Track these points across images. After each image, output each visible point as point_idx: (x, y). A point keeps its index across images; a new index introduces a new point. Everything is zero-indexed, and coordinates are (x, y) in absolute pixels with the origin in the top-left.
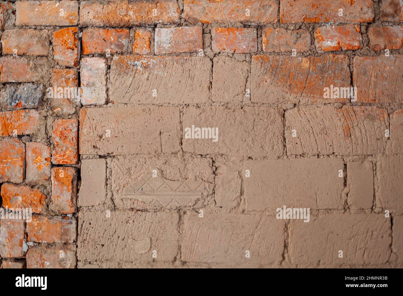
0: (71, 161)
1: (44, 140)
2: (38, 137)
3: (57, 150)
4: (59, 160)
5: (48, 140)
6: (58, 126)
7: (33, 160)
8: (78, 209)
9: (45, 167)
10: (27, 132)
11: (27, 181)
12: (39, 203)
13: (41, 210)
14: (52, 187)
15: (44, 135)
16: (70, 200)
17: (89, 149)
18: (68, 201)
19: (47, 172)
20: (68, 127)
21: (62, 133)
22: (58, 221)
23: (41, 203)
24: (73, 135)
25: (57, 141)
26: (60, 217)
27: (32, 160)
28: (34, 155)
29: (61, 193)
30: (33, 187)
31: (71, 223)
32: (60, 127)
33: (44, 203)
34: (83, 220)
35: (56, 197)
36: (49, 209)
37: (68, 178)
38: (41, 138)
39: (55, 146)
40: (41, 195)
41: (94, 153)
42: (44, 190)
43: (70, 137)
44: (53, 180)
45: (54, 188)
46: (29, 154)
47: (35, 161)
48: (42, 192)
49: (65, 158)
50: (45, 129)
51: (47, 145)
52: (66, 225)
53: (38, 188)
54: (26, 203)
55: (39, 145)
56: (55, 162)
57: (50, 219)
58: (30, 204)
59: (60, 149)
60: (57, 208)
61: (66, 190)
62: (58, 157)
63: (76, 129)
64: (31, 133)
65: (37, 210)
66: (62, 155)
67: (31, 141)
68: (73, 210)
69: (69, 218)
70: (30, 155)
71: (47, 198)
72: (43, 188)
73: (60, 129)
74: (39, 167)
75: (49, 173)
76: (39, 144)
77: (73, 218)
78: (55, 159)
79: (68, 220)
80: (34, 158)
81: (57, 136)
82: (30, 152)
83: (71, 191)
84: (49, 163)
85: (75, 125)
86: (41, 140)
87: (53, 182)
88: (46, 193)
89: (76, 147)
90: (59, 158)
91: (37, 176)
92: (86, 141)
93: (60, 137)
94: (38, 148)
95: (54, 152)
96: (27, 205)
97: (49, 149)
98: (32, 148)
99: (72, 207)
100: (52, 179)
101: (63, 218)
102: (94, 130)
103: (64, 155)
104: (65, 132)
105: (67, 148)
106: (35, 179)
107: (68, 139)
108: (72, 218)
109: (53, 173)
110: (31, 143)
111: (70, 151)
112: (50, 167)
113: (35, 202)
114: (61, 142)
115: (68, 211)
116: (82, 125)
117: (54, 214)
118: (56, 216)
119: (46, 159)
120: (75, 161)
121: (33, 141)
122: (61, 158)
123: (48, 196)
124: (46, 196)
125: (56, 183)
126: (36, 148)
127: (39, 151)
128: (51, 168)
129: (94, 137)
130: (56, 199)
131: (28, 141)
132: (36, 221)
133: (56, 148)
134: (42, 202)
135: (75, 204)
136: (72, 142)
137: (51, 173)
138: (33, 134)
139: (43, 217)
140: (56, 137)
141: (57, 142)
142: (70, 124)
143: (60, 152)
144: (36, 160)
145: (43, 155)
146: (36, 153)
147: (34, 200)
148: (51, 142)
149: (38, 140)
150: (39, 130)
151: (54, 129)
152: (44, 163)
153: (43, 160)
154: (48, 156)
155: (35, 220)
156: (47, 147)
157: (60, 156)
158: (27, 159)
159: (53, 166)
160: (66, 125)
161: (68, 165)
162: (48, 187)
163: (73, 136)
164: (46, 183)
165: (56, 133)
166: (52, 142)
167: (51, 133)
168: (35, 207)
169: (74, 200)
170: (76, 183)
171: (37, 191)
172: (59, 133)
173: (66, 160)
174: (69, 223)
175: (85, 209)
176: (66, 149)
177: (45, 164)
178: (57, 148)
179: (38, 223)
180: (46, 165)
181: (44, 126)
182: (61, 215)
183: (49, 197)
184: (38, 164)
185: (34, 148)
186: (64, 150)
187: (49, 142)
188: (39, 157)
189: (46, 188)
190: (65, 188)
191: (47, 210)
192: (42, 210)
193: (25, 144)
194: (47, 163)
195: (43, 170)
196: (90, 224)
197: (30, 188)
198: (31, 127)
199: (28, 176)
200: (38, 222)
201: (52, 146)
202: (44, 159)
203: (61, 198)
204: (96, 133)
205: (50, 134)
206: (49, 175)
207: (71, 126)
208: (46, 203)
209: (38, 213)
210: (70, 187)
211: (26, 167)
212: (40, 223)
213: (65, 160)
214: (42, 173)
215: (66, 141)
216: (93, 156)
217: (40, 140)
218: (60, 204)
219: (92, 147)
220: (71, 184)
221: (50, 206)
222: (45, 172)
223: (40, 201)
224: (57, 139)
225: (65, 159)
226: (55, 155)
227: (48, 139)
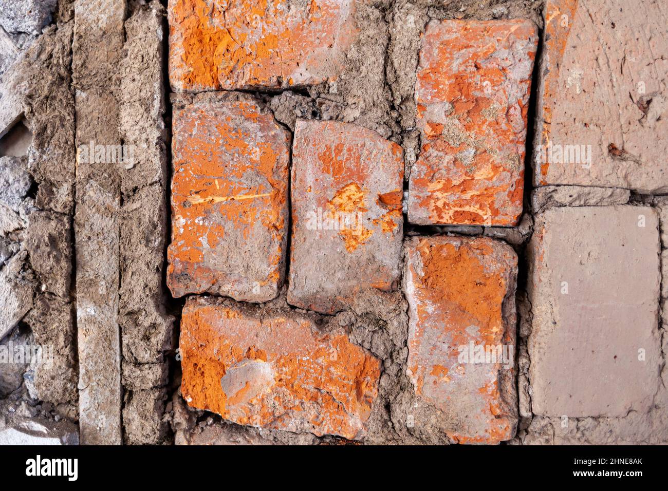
0: (495, 212)
1: (376, 114)
2: (350, 101)
3: (433, 160)
4: (440, 204)
5: (395, 114)
6: (442, 51)
7: (323, 202)
8: (522, 428)
9: (376, 234)
10: (299, 77)
11: (295, 294)
12: (354, 393)
13: (360, 426)
14: (413, 324)
15: (377, 93)
16: (492, 388)
18: (483, 389)
19: (387, 256)
20: (489, 57)
21: (460, 81)
23: (359, 394)
25: (436, 120)
27: (319, 201)
28: (329, 178)
29: (455, 354)
30: (322, 320)
32: (456, 54)
33: (374, 393)
35: (430, 370)
36: (395, 421)
37: (487, 290)
38: (362, 104)
39: (425, 141)
40: (362, 357)
41: (613, 180)
42: (376, 336)
43: (496, 105)
44: (417, 294)
45: (422, 330)
46: (308, 172)
47: (331, 208)
48: (367, 345)
49: (467, 196)
50: (382, 61)
51: (389, 138)
53: (349, 329)
54: (294, 392)
55: (349, 136)
56: (419, 216)
58: (314, 399)
59: (449, 158)
60: (433, 420)
61: (477, 343)
62: (438, 194)
63: (526, 68)
64: (319, 79)
65: (342, 423)
66: (456, 182)
67: (314, 114)
68: (506, 429)
70: (310, 180)
71: (383, 372)
72: (372, 328)
73: (456, 66)
74: (351, 235)
75: (396, 260)
76: (354, 129)
78: (424, 202)
80: (331, 193)
81: (438, 95)
82: (309, 166)
84: (397, 218)
85: (525, 47)
86: (363, 113)
87: (414, 302)
88: (381, 352)
89: (522, 149)
90: (442, 198)
91: (339, 275)
92: (579, 125)
93: (453, 103)
94: (349, 150)
95: (417, 170)
96: (297, 402)
97: (400, 155)
98: (322, 149)
99: (498, 417)
100: (410, 287)
102: (615, 76)
103: (465, 186)
104: (478, 77)
105: (481, 154)
106: (331, 287)
107: (485, 112)
109: (415, 261)
110: (316, 125)
111: (495, 168)
112: (400, 236)
113: (333, 389)
114: (454, 126)
115: (482, 433)
116: (561, 49)
119: (382, 200)
120: (513, 210)
121: (325, 116)
122: (451, 198)
123: (388, 363)
124: (383, 362)
125: (430, 309)
126: (339, 150)
127: (352, 164)
128: (404, 240)
129: (614, 108)
130: (430, 379)
131: (304, 117)
133: (431, 150)
134: (365, 391)
135: (514, 406)
136: (504, 126)
137: (403, 260)
138: (324, 84)
140: (432, 103)
141: (435, 126)
142: (503, 42)
143: (448, 170)
144: (337, 201)
145: (371, 179)
146: (338, 170)
147: (331, 379)
148: (407, 123)
149: (351, 114)
150: (354, 66)
151: (425, 64)
152: (374, 217)
153: (370, 201)
154: (394, 186)
156: (389, 144)
157: (448, 187)
158: (295, 195)
159: (410, 229)
160: (479, 48)
161: (466, 230)
162: (393, 326)
163: (513, 100)
164: (383, 308)
165: (436, 84)
166: (411, 123)
167: (408, 80)
168: (332, 409)
169: (509, 386)
170: (514, 311)
171: (342, 340)
172: (446, 83)
173: (474, 209)
176: (475, 155)
177: (376, 222)
178: (432, 152)
180: (383, 225)
181: (380, 49)
183: (392, 369)
185: (328, 148)
186: (467, 162)
187: (398, 123)
188: (353, 188)
189: (381, 325)
190: (472, 331)
191: (385, 424)
192: (365, 425)
193: (289, 131)
194: (387, 219)
195: (369, 246)
197: (315, 328)
198: (318, 50)
199: (302, 272)
201: (410, 145)
202: (375, 199)
203: (450, 377)
204: (626, 88)
205: (404, 87)
206: (395, 273)
207: (503, 53)
208: (381, 397)
209: (349, 436)
210: (495, 329)
211: (290, 232)
213: (467, 209)
214: (363, 262)
215: (478, 120)
216: (609, 192)
217: (357, 114)
218: (447, 404)
219: (606, 151)
220: (499, 314)
221: (397, 410)
222: (379, 256)
223: (358, 384)
224: (438, 111)
225: (468, 203)
226: (422, 183)
227: (393, 107)
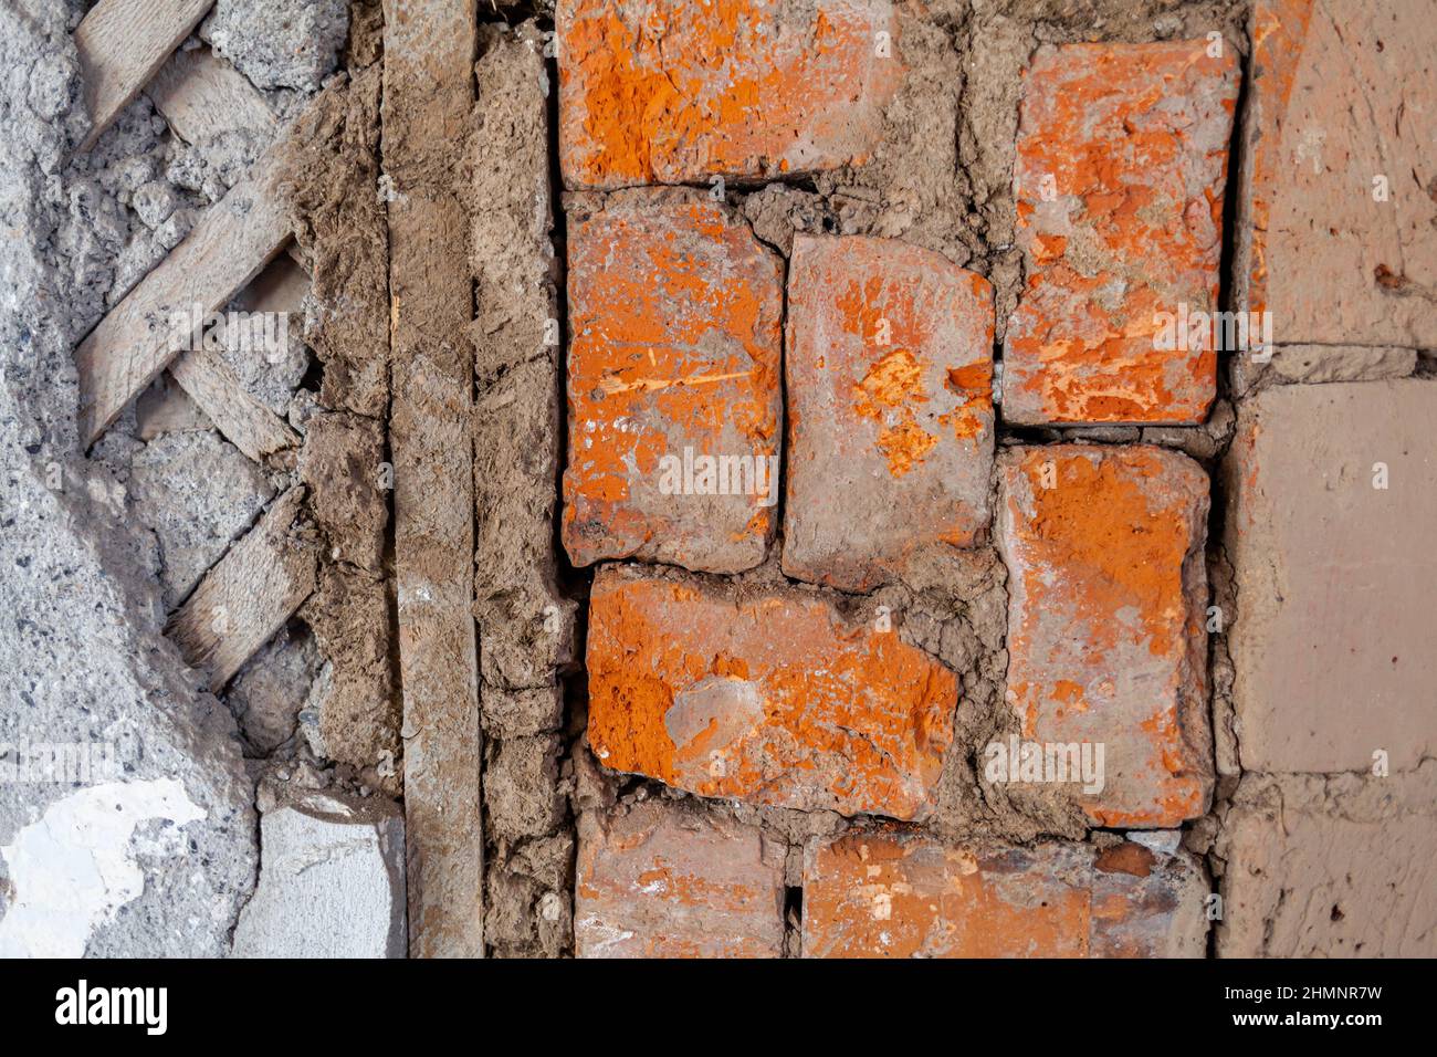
0: (1167, 398)
1: (942, 221)
2: (894, 198)
3: (1048, 304)
4: (1062, 385)
5: (976, 221)
6: (1063, 103)
7: (846, 386)
8: (1221, 796)
9: (944, 442)
10: (800, 155)
11: (797, 554)
12: (911, 734)
13: (921, 795)
14: (1016, 607)
15: (945, 184)
16: (1166, 721)
17: (1343, 294)
18: (1149, 725)
19: (968, 482)
20: (1147, 109)
21: (1097, 158)
22: (1062, 887)
23: (920, 736)
24: (1201, 176)
25: (1053, 229)
26: (1084, 855)
27: (838, 384)
28: (857, 342)
29: (1097, 660)
30: (849, 603)
31: (1166, 902)
32: (1088, 107)
33: (946, 736)
34: (1279, 881)
35: (1049, 690)
36: (985, 786)
37: (1153, 541)
38: (915, 204)
39: (1032, 270)
40: (923, 668)
41: (1384, 333)
42: (948, 630)
43: (1164, 199)
44: (1023, 551)
45: (1034, 618)
46: (817, 330)
47: (861, 396)
48: (932, 647)
49: (1113, 369)
50: (951, 122)
51: (965, 266)
52: (1124, 920)
53: (899, 617)
54: (801, 734)
55: (892, 262)
56: (1025, 408)
57: (996, 864)
58: (837, 747)
59: (1078, 299)
61: (1137, 640)
62: (1059, 367)
63: (1221, 125)
64: (835, 160)
65: (889, 790)
66: (1091, 343)
67: (827, 225)
68: (1192, 796)
69: (1153, 860)
70: (821, 345)
71: (962, 696)
72: (942, 615)
73: (1088, 129)
74: (899, 445)
75: (983, 490)
76: (900, 250)
77: (1185, 858)
78: (1033, 383)
79: (1146, 882)
80: (859, 370)
82: (820, 320)
83: (1180, 643)
84: (985, 415)
85: (1217, 91)
86: (918, 220)
87: (1017, 565)
88: (958, 659)
89: (1213, 279)
90: (1066, 373)
91: (878, 519)
92: (1320, 232)
93: (1084, 197)
94: (893, 289)
95: (1018, 322)
96: (806, 753)
97: (986, 296)
98: (843, 288)
99: (1178, 774)
100: (1010, 538)
101: (1105, 860)
103: (1108, 351)
104: (1131, 148)
105: (1138, 291)
106: (862, 542)
107: (1144, 213)
108: (1173, 861)
109: (1018, 490)
110: (830, 243)
112: (990, 446)
113: (873, 728)
114: (1085, 241)
115: (1145, 804)
116: (1283, 93)
117: (1028, 832)
118: (1053, 848)
119: (954, 380)
121: (848, 227)
122: (1083, 372)
123: (971, 680)
124: (962, 678)
125: (1049, 577)
126: (874, 288)
127: (897, 315)
128: (996, 453)
130: (1050, 707)
131: (809, 231)
132: (886, 880)
133: (1044, 286)
134: (930, 730)
135: (1207, 755)
136: (1179, 238)
137: (996, 489)
138: (845, 167)
139: (936, 849)
140: (1043, 198)
141: (1051, 241)
142: (1176, 82)
143: (1077, 321)
144: (872, 383)
145: (935, 343)
146: (872, 325)
147: (868, 710)
148: (999, 237)
149: (896, 222)
150: (898, 134)
151: (1032, 127)
152: (940, 410)
153: (933, 382)
154: (978, 353)
155: (875, 871)
156: (966, 275)
157: (1076, 354)
158: (794, 374)
159: (1009, 433)
160: (1131, 94)
161: (1107, 434)
162: (981, 611)
163: (1195, 190)
164: (962, 578)
165: (1052, 163)
166: (1006, 236)
167: (1002, 158)
168: (871, 765)
169: (1196, 718)
170: (1203, 579)
171: (887, 638)
172: (1071, 161)
173: (1125, 392)
174: (1147, 905)
175: (1295, 793)
176: (1127, 293)
177: (945, 420)
178: (1047, 289)
179: (897, 901)
180: (957, 426)
181: (947, 102)
182: (1088, 839)
183: (980, 691)
184: (891, 419)
185: (855, 286)
186: (1111, 306)
187: (982, 237)
188: (900, 358)
189: (958, 610)
190: (1127, 616)
191: (967, 791)
192: (931, 794)
193: (781, 257)
194: (964, 414)
195: (933, 466)
196: (1336, 914)
197: (836, 617)
198: (832, 107)
199: (809, 517)
200: (901, 888)
201: (1006, 275)
202: (941, 377)
203: (1087, 703)
204: (1406, 161)
205: (993, 171)
206: (982, 514)
207: (1176, 103)
208: (960, 741)
209: (901, 815)
210: (1170, 613)
211: (786, 442)
212: (913, 898)
213: (1112, 392)
214: (922, 497)
215: (1131, 228)
216: (1378, 354)
217: (906, 221)
219: (1370, 278)
220: (1176, 585)
222: (950, 484)
223: (917, 718)
224: (1057, 213)
225: (1114, 381)
226: (1028, 347)
227: (972, 209)
